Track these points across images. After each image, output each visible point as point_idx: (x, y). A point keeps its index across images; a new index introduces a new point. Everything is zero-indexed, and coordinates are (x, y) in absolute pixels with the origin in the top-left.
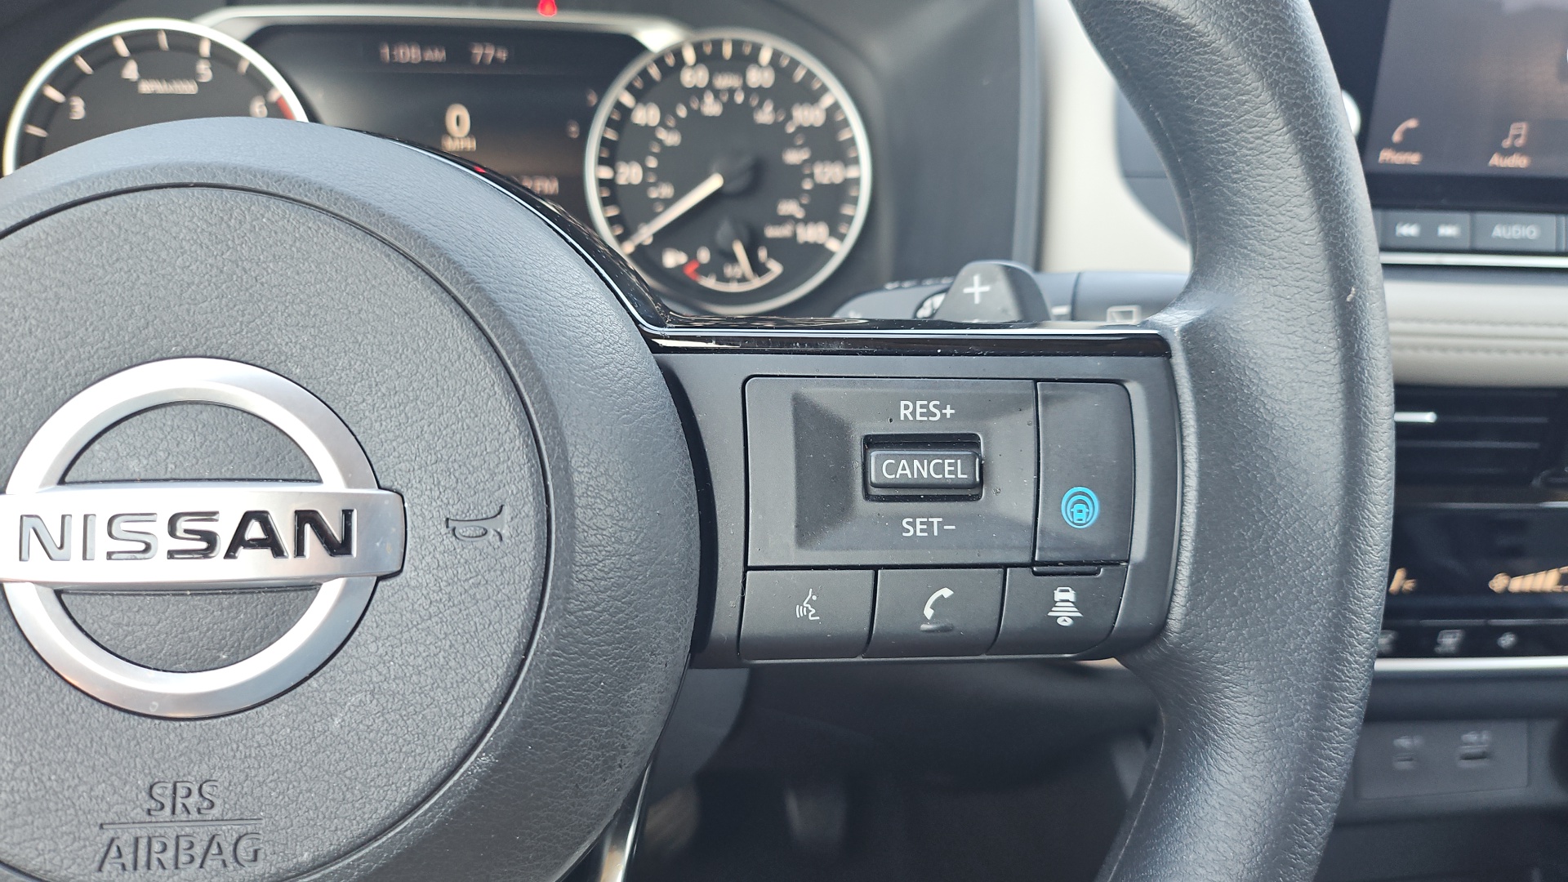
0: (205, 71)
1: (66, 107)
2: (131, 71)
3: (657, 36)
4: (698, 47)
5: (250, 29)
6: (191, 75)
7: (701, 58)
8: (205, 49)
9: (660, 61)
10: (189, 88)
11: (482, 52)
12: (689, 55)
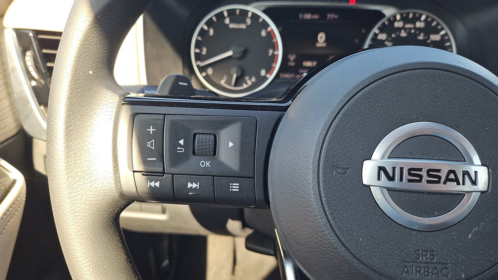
0: (249, 21)
1: (208, 32)
2: (227, 21)
3: (388, 11)
4: (401, 15)
5: (263, 8)
6: (244, 22)
7: (402, 19)
8: (250, 15)
9: (389, 20)
10: (243, 26)
11: (331, 16)
12: (398, 17)
